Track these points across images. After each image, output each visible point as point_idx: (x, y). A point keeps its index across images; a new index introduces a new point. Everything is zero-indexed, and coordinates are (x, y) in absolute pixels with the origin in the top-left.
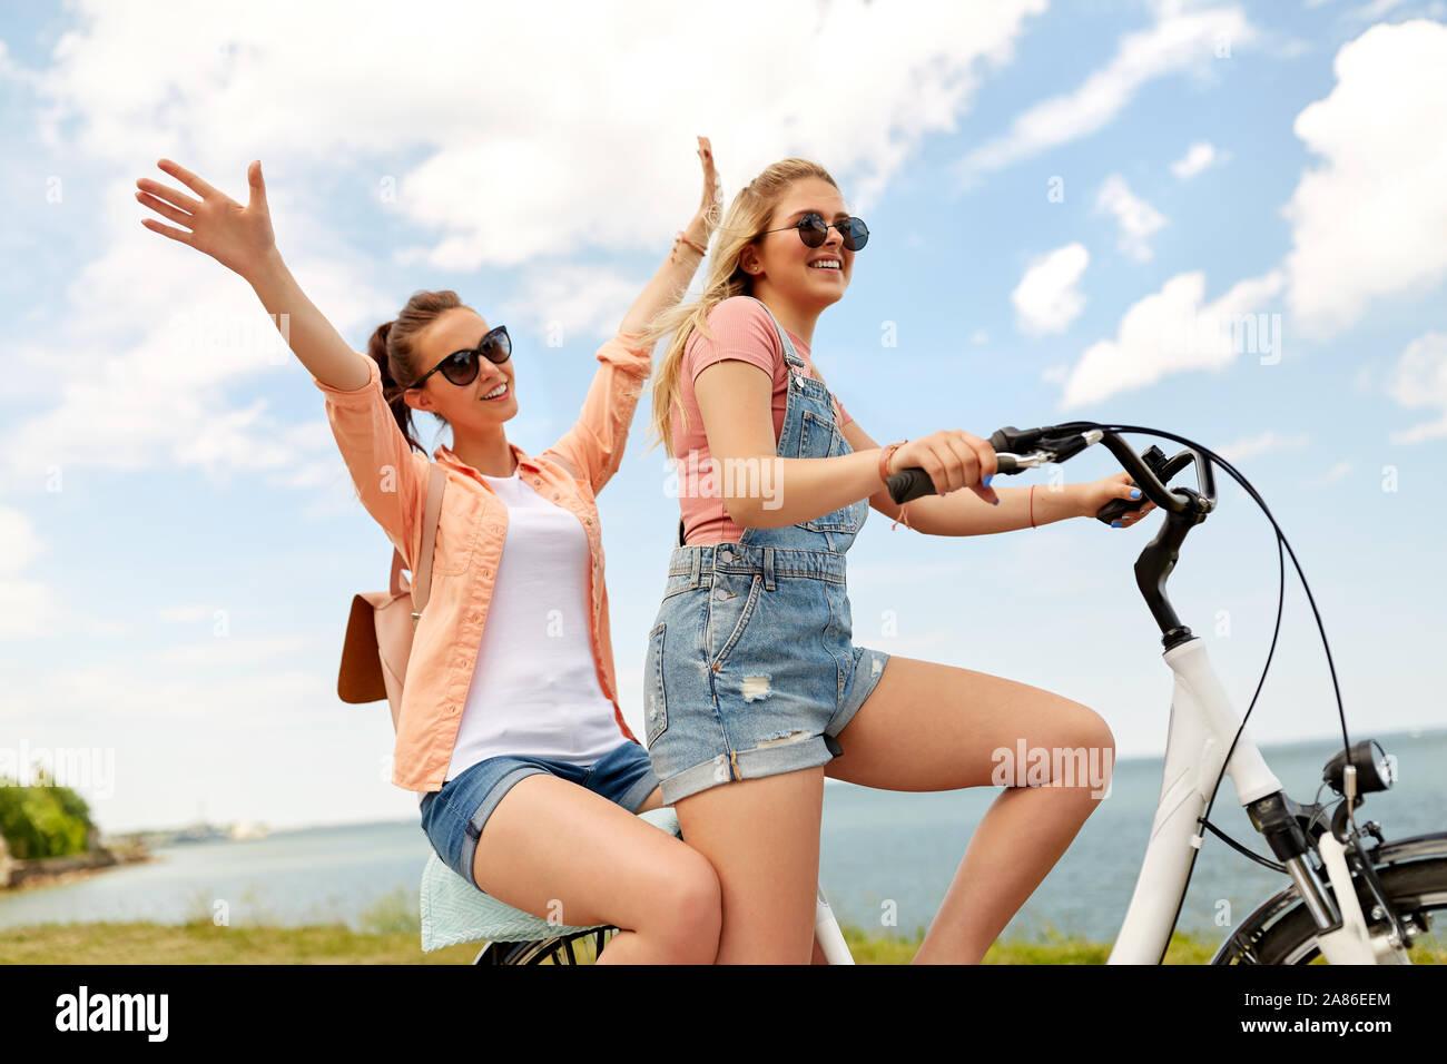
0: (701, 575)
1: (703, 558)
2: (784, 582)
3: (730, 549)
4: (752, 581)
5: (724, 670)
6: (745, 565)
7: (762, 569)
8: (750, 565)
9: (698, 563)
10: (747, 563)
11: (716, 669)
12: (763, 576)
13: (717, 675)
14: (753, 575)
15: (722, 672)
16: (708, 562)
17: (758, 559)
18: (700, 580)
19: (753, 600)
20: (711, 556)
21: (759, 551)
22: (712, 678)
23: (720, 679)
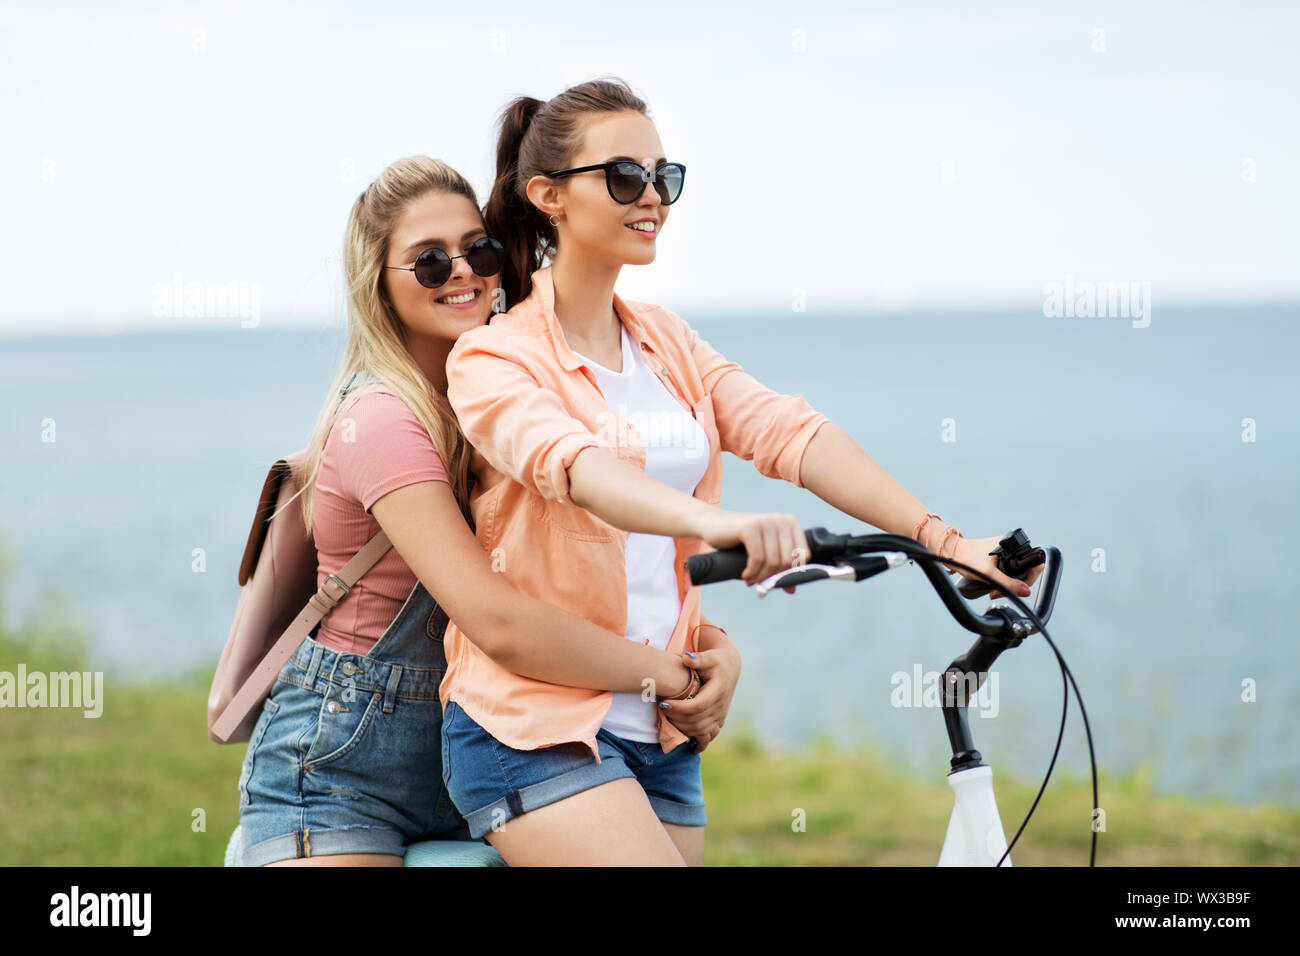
0: (317, 678)
1: (323, 663)
2: (403, 704)
3: (355, 661)
4: (370, 699)
5: (316, 773)
6: (366, 681)
7: (384, 689)
8: (372, 682)
9: (316, 665)
10: (369, 679)
11: (308, 771)
12: (383, 695)
13: (307, 775)
14: (373, 693)
15: (313, 775)
16: (327, 667)
17: (382, 677)
18: (315, 683)
19: (366, 723)
20: (333, 662)
21: (385, 669)
22: (301, 775)
23: (309, 781)
